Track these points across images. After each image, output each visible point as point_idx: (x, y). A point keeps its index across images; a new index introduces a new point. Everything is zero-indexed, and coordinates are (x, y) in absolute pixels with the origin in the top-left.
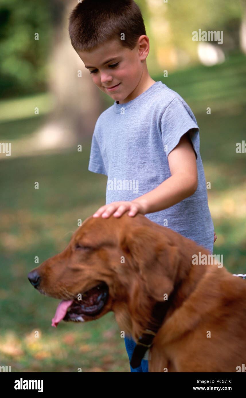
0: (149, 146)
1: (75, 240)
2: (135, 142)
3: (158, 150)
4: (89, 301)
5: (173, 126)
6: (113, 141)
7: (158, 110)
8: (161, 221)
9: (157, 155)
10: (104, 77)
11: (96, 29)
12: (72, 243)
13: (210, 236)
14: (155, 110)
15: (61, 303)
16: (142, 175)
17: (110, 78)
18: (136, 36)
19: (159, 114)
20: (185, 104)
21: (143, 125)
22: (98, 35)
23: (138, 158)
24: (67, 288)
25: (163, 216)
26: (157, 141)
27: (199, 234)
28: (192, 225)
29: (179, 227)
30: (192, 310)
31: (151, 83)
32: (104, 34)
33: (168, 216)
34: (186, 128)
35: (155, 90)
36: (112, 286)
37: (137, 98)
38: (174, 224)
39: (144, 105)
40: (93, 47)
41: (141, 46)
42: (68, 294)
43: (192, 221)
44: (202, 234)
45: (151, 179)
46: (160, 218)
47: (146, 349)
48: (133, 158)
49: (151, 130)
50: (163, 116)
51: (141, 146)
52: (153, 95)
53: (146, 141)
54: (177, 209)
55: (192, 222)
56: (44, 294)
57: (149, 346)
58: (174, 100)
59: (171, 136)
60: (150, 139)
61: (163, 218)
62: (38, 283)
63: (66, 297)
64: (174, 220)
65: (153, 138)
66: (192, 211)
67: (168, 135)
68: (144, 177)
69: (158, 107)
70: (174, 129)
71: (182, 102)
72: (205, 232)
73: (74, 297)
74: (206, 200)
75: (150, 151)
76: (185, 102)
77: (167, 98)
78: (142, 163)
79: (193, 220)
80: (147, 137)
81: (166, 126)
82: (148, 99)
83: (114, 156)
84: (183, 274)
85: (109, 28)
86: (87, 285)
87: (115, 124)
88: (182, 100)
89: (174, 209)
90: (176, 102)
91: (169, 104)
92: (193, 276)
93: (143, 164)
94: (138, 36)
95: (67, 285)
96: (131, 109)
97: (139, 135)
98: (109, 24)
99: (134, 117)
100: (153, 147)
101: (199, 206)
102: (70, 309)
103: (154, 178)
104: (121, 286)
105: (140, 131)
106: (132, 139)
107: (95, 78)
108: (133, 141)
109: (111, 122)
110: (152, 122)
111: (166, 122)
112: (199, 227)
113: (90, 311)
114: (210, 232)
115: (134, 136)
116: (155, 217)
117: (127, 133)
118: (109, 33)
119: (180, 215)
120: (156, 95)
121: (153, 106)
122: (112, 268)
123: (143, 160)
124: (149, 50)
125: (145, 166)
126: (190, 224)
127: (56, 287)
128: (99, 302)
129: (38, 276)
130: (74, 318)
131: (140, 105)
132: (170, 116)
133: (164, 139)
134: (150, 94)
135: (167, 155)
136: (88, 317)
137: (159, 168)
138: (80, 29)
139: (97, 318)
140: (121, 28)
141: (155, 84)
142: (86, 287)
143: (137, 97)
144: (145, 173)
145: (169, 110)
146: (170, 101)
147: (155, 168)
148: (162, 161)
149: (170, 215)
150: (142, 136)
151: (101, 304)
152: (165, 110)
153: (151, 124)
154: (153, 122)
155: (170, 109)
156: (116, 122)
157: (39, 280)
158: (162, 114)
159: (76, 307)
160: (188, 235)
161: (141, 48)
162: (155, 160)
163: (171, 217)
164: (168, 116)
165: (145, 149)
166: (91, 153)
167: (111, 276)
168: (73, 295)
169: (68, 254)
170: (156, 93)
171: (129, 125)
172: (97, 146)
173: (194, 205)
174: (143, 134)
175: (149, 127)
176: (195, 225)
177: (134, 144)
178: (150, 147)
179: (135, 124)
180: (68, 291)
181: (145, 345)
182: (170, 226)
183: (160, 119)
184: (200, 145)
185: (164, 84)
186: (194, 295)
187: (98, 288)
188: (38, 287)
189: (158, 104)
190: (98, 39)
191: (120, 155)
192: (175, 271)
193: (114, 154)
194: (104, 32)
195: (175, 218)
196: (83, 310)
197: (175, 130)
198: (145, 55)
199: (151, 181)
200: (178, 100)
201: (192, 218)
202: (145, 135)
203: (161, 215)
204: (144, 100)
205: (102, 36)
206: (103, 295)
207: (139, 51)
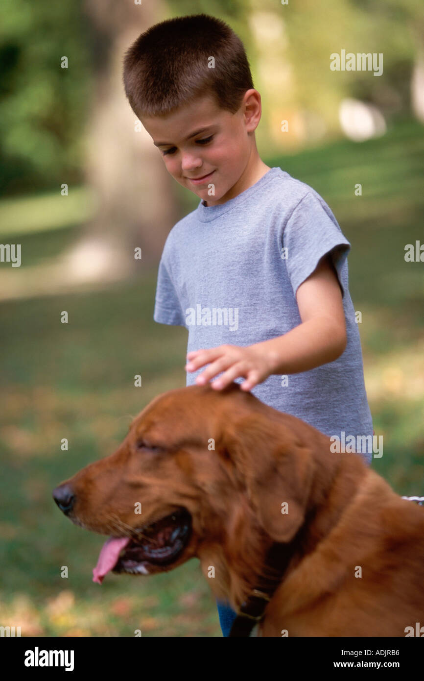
0: (264, 276)
1: (137, 433)
2: (240, 269)
3: (279, 282)
4: (157, 539)
5: (306, 240)
6: (199, 270)
7: (279, 214)
8: (285, 404)
9: (277, 290)
10: (188, 160)
11: (175, 79)
12: (132, 438)
13: (368, 431)
14: (275, 214)
15: (109, 541)
16: (251, 326)
17: (197, 162)
18: (240, 91)
19: (281, 221)
20: (325, 204)
21: (252, 240)
22: (180, 88)
23: (244, 296)
24: (120, 515)
25: (290, 394)
26: (277, 267)
27: (348, 425)
28: (336, 410)
29: (314, 414)
30: (332, 557)
31: (263, 170)
32: (189, 86)
33: (298, 395)
34: (328, 243)
35: (272, 181)
36: (198, 515)
37: (241, 196)
38: (306, 408)
39: (254, 206)
40: (172, 109)
41: (248, 108)
42: (123, 527)
43: (335, 403)
44: (353, 426)
45: (267, 332)
46: (284, 399)
47: (252, 624)
48: (236, 297)
49: (267, 248)
50: (288, 224)
51: (250, 276)
52: (268, 190)
53: (258, 267)
54: (312, 383)
55: (335, 406)
56: (80, 524)
57: (259, 618)
58: (307, 196)
59: (301, 258)
60: (265, 263)
61: (288, 398)
62: (70, 507)
63: (118, 531)
64: (307, 402)
65: (271, 261)
66: (335, 387)
67: (297, 256)
68: (256, 329)
69: (279, 208)
70: (307, 246)
71: (320, 201)
72: (360, 423)
73: (131, 531)
74: (360, 368)
75: (265, 284)
76: (324, 201)
77: (295, 194)
78: (252, 305)
79: (336, 401)
80: (260, 260)
81: (293, 241)
82: (261, 196)
83: (201, 295)
84: (319, 497)
85: (197, 78)
86: (155, 512)
87: (202, 241)
88: (319, 198)
89: (306, 383)
90: (311, 201)
91: (299, 204)
92: (335, 499)
93: (253, 307)
94: (243, 91)
95: (121, 512)
96: (232, 213)
97: (247, 257)
98: (197, 70)
99: (236, 227)
100: (270, 276)
101: (347, 379)
102: (124, 552)
103: (272, 330)
104: (213, 515)
105: (247, 250)
106: (234, 264)
107: (170, 163)
108: (236, 268)
109: (194, 238)
110: (268, 235)
111: (294, 235)
112: (347, 414)
113: (160, 556)
114: (367, 424)
115: (238, 259)
116: (276, 397)
117: (225, 255)
118: (197, 85)
119: (316, 393)
120: (273, 190)
121: (270, 208)
122: (199, 484)
123: (253, 300)
124: (261, 114)
125: (257, 309)
126: (332, 409)
127: (101, 515)
128: (175, 541)
129: (71, 494)
130: (131, 567)
131: (246, 207)
132: (301, 224)
133: (289, 263)
134: (263, 188)
135: (295, 289)
136: (155, 567)
137: (281, 312)
138: (147, 80)
139: (170, 569)
140: (218, 77)
141: (270, 172)
142: (152, 516)
143: (241, 194)
144: (256, 321)
145: (299, 214)
146: (301, 199)
147: (274, 313)
148: (286, 301)
149: (300, 393)
150: (251, 259)
151: (178, 545)
152: (292, 214)
153: (266, 238)
154: (271, 235)
155: (301, 213)
156: (205, 238)
157: (72, 502)
158: (286, 220)
159: (135, 550)
160: (330, 427)
161: (247, 112)
162: (274, 300)
163: (300, 396)
164: (297, 225)
165: (257, 280)
166: (158, 293)
167: (196, 499)
168: (130, 527)
169: (123, 458)
170: (274, 186)
171: (227, 241)
172: (167, 281)
173: (338, 376)
174: (253, 255)
175: (263, 244)
176: (341, 411)
177: (237, 272)
178: (265, 278)
179: (238, 238)
180: (122, 521)
181: (251, 617)
182: (301, 411)
183: (283, 229)
184: (349, 275)
185: (286, 171)
186: (336, 531)
187: (174, 518)
188: (70, 514)
189: (280, 204)
190: (180, 96)
191: (213, 292)
192: (308, 491)
193: (202, 291)
194: (190, 83)
195: (308, 398)
196: (147, 554)
197: (310, 247)
198: (255, 123)
199: (268, 335)
200: (313, 197)
201: (335, 399)
202: (257, 257)
203: (284, 393)
204: (253, 198)
205: (186, 90)
206: (182, 530)
207: (244, 115)
